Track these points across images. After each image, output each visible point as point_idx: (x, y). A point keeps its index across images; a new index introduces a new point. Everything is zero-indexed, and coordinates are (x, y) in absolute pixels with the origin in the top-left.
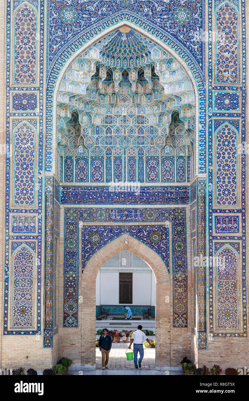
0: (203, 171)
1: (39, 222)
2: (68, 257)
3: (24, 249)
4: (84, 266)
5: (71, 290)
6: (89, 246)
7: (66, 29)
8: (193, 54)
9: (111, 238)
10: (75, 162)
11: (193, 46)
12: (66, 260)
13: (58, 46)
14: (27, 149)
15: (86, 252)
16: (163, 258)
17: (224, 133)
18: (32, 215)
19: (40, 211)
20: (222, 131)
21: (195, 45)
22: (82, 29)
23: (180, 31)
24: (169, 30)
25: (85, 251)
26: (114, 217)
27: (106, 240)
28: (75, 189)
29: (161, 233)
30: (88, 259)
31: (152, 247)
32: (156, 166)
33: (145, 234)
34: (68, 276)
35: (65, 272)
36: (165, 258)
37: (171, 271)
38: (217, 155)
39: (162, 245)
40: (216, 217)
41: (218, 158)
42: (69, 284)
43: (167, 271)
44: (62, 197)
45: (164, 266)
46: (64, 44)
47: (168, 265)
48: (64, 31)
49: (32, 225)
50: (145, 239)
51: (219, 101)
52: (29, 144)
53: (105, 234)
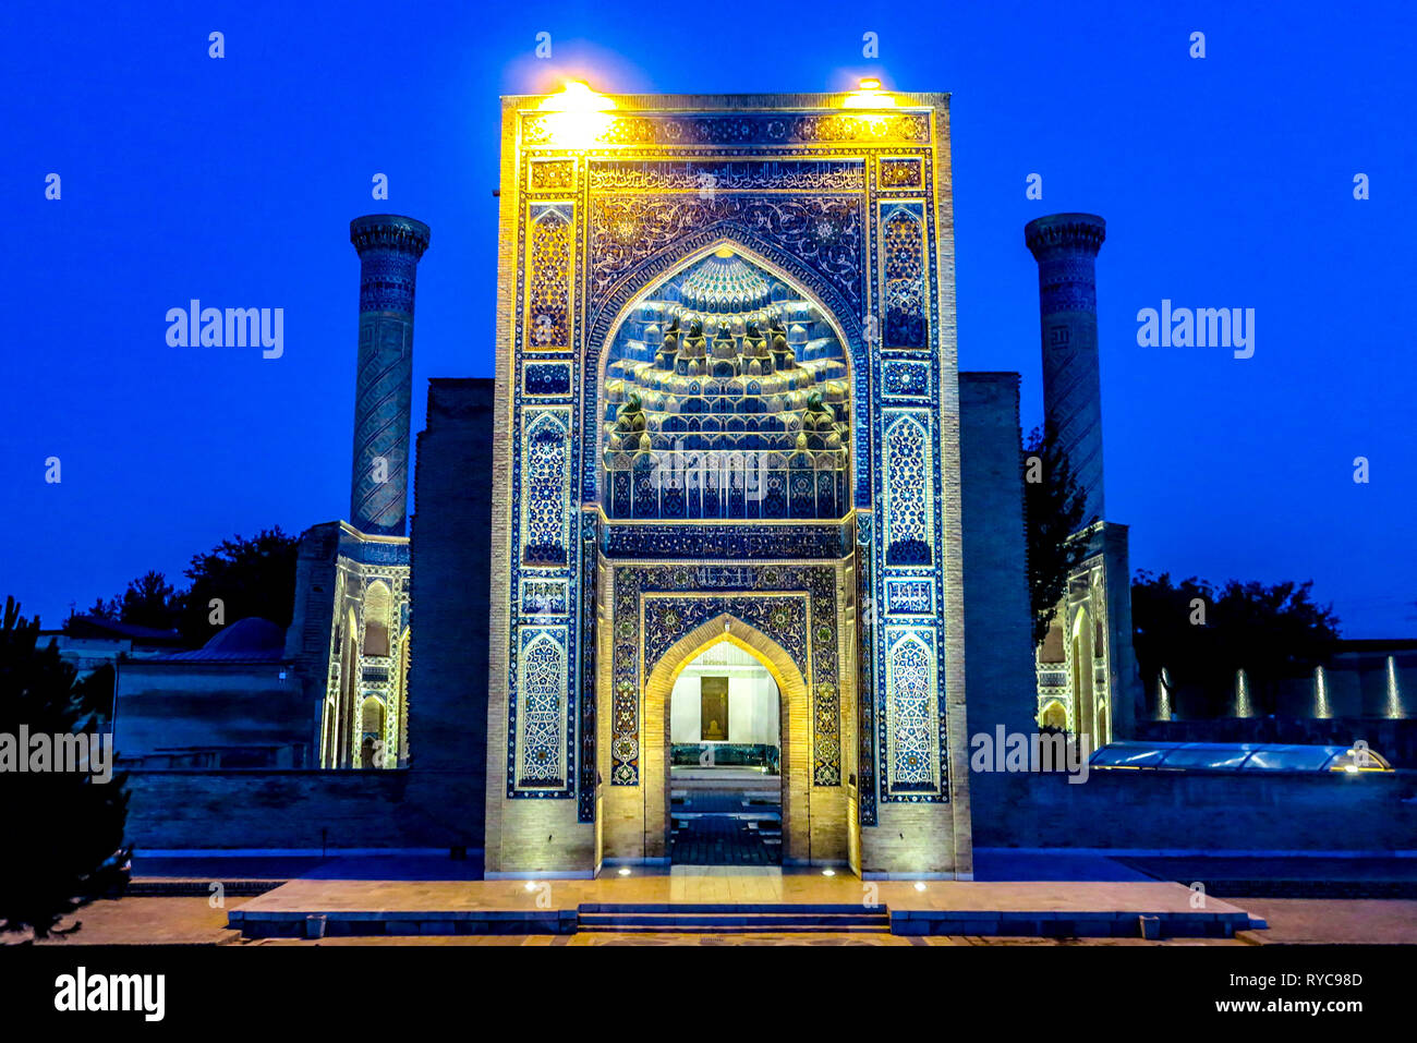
0: (865, 500)
1: (571, 593)
2: (621, 655)
3: (544, 642)
4: (649, 670)
5: (626, 716)
6: (659, 635)
7: (621, 252)
8: (844, 296)
9: (700, 621)
10: (632, 482)
11: (845, 283)
12: (617, 661)
13: (606, 282)
14: (551, 463)
15: (655, 645)
16: (795, 657)
17: (901, 434)
18: (560, 581)
19: (573, 573)
20: (898, 431)
21: (848, 281)
22: (649, 252)
23: (821, 255)
24: (802, 255)
25: (650, 644)
26: (704, 581)
27: (689, 623)
28: (633, 531)
29: (790, 611)
30: (657, 658)
31: (775, 637)
32: (780, 489)
33: (762, 613)
34: (621, 689)
35: (616, 682)
36: (798, 657)
37: (810, 683)
38: (890, 473)
39: (792, 634)
40: (890, 583)
41: (892, 477)
42: (623, 704)
43: (802, 682)
44: (609, 545)
45: (797, 671)
46: (618, 278)
47: (803, 671)
48: (618, 255)
49: (559, 599)
50: (762, 622)
51: (891, 378)
52: (554, 453)
53: (688, 613)
